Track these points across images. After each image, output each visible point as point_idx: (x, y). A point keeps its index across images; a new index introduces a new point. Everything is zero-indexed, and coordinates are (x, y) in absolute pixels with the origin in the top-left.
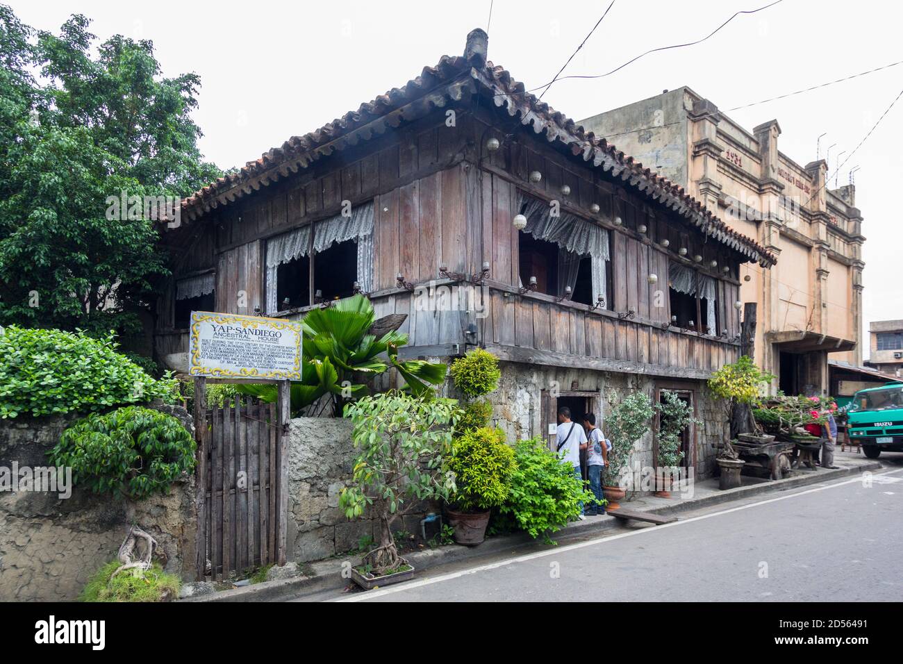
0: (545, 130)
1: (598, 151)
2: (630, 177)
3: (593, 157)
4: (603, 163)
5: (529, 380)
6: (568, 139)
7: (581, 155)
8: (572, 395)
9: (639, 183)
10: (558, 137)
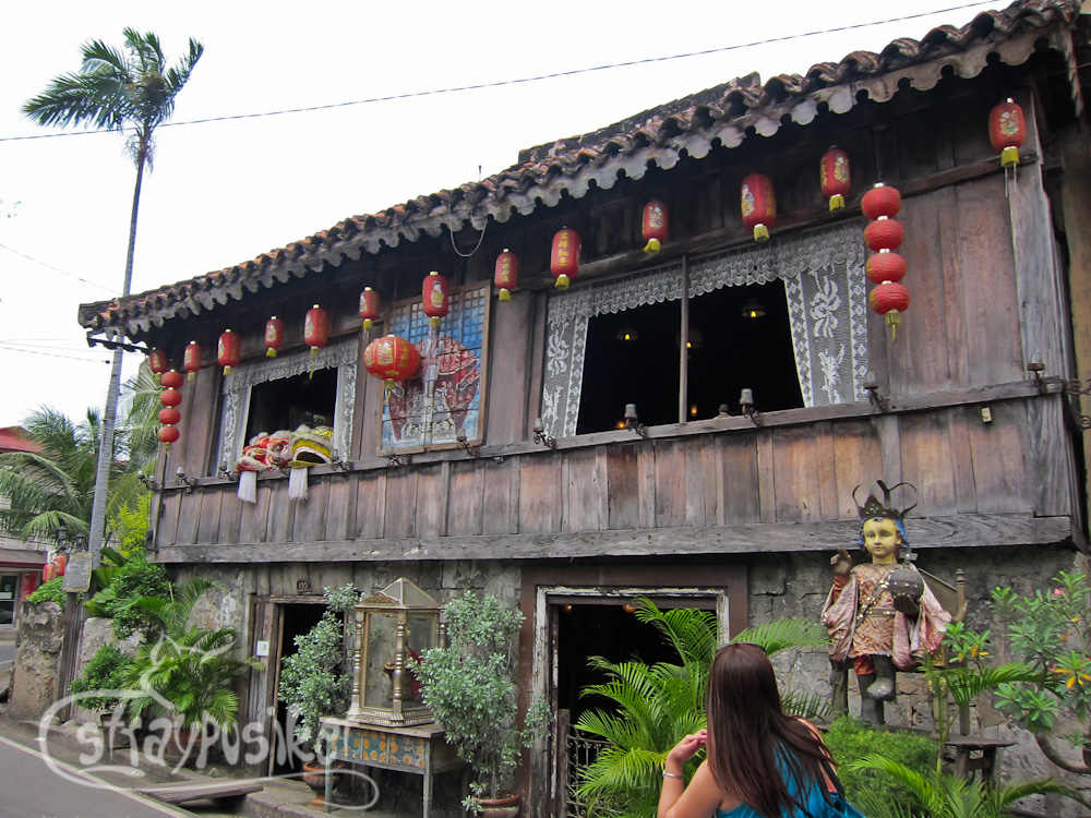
0: (151, 323)
1: (200, 295)
2: (260, 283)
3: (201, 305)
4: (214, 300)
5: (233, 581)
6: (171, 313)
7: (191, 314)
8: (301, 600)
9: (274, 278)
10: (164, 318)
